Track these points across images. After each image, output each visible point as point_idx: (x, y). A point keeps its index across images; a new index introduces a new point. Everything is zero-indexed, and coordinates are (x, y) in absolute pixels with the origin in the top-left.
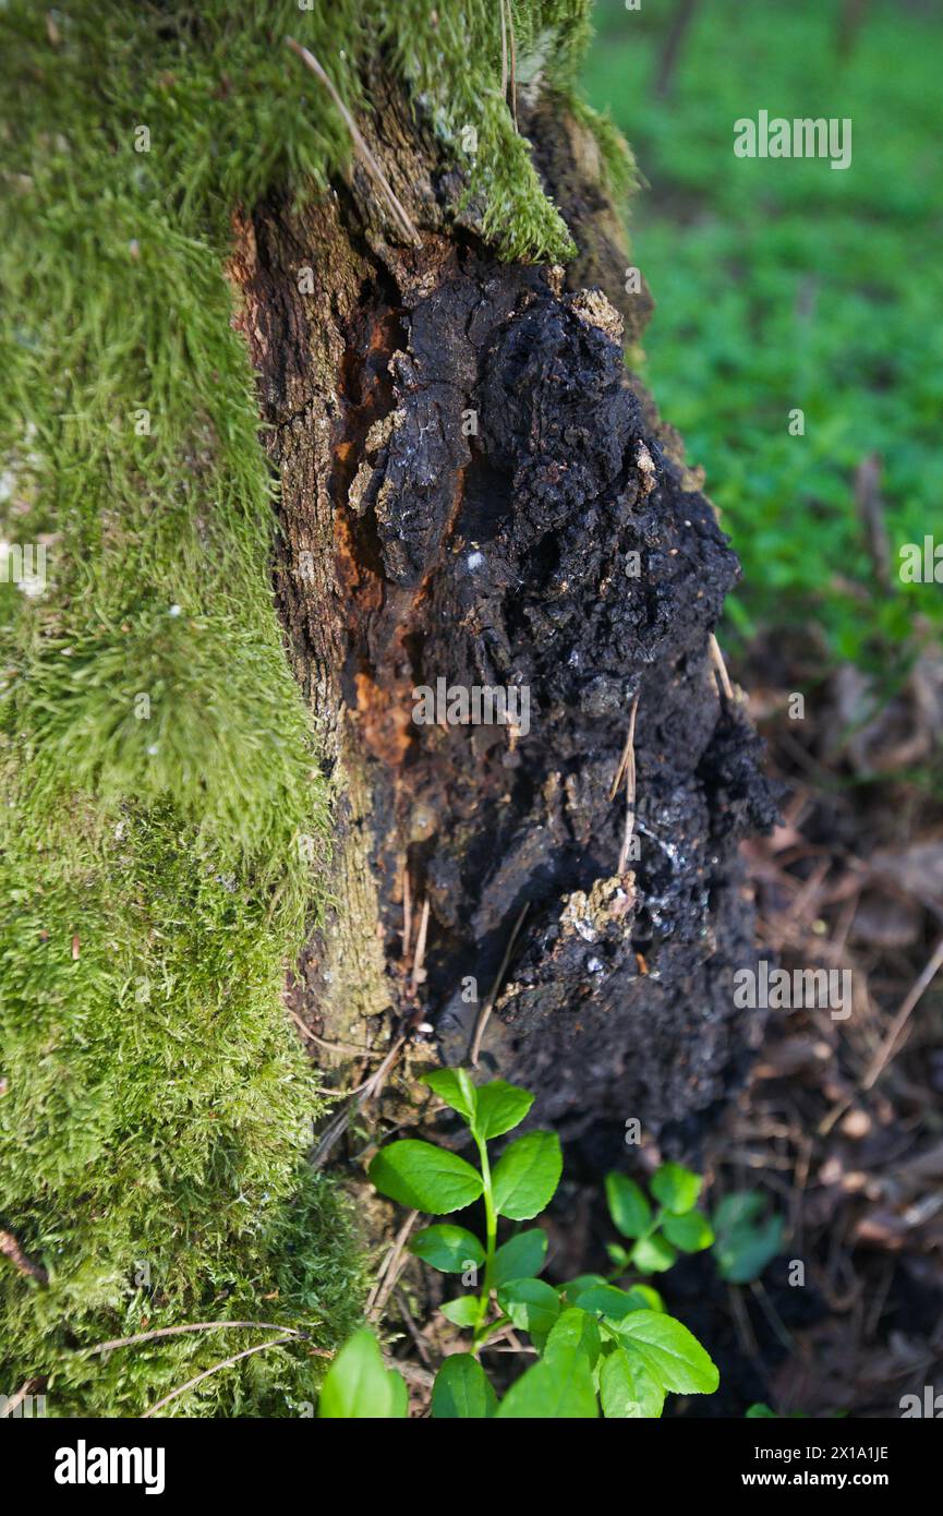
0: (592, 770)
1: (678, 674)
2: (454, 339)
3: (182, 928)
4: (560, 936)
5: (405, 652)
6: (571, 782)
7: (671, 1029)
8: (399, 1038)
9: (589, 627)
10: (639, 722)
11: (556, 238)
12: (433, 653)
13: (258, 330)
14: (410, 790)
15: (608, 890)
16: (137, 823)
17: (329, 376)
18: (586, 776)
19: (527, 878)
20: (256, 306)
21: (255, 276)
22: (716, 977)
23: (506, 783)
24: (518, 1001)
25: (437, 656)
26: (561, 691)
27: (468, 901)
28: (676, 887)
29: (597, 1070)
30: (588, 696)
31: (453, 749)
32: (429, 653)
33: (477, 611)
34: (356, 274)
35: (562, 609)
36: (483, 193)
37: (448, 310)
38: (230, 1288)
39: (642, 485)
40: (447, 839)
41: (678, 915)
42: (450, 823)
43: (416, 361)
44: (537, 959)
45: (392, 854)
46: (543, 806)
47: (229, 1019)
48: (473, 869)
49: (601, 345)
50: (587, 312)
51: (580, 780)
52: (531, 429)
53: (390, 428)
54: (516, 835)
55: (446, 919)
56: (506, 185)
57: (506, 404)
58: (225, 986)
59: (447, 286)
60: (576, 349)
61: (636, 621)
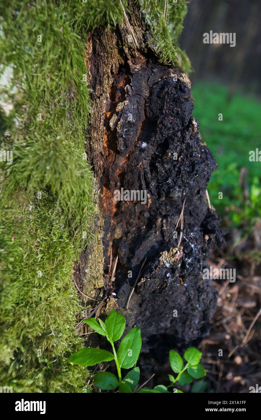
0: (171, 218)
1: (197, 195)
2: (144, 83)
3: (46, 240)
4: (159, 264)
5: (119, 178)
6: (164, 221)
7: (186, 312)
8: (105, 297)
9: (174, 173)
10: (185, 208)
11: (175, 58)
12: (128, 177)
13: (90, 72)
14: (115, 223)
15: (175, 251)
16: (36, 208)
17: (108, 89)
18: (169, 219)
19: (149, 249)
20: (90, 65)
21: (91, 57)
22: (201, 295)
23: (144, 223)
24: (144, 284)
25: (129, 178)
26: (164, 191)
27: (131, 255)
28: (194, 256)
29: (162, 325)
30: (173, 192)
31: (130, 210)
32: (127, 177)
33: (142, 163)
34: (119, 61)
35: (167, 164)
36: (157, 39)
37: (143, 75)
38: (45, 364)
39: (193, 130)
40: (125, 238)
41: (194, 265)
42: (126, 234)
43: (133, 88)
44: (151, 271)
45: (108, 241)
46: (155, 228)
47: (57, 271)
48: (133, 245)
49: (185, 87)
50: (182, 78)
51: (167, 221)
52: (164, 107)
53: (123, 105)
54: (147, 235)
55: (123, 261)
56: (163, 39)
57: (157, 101)
58: (57, 260)
59: (142, 69)
60: (178, 87)
61: (188, 170)
